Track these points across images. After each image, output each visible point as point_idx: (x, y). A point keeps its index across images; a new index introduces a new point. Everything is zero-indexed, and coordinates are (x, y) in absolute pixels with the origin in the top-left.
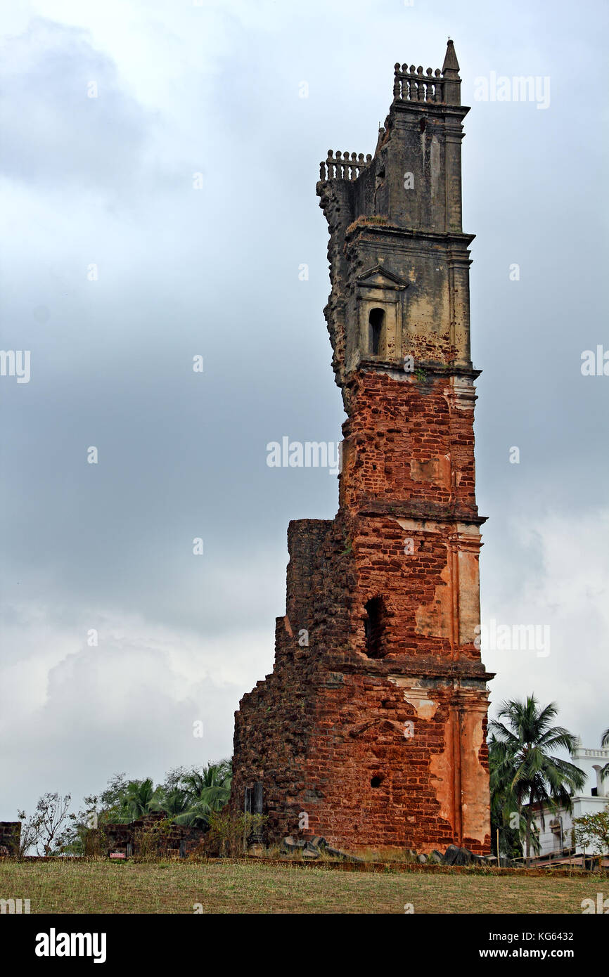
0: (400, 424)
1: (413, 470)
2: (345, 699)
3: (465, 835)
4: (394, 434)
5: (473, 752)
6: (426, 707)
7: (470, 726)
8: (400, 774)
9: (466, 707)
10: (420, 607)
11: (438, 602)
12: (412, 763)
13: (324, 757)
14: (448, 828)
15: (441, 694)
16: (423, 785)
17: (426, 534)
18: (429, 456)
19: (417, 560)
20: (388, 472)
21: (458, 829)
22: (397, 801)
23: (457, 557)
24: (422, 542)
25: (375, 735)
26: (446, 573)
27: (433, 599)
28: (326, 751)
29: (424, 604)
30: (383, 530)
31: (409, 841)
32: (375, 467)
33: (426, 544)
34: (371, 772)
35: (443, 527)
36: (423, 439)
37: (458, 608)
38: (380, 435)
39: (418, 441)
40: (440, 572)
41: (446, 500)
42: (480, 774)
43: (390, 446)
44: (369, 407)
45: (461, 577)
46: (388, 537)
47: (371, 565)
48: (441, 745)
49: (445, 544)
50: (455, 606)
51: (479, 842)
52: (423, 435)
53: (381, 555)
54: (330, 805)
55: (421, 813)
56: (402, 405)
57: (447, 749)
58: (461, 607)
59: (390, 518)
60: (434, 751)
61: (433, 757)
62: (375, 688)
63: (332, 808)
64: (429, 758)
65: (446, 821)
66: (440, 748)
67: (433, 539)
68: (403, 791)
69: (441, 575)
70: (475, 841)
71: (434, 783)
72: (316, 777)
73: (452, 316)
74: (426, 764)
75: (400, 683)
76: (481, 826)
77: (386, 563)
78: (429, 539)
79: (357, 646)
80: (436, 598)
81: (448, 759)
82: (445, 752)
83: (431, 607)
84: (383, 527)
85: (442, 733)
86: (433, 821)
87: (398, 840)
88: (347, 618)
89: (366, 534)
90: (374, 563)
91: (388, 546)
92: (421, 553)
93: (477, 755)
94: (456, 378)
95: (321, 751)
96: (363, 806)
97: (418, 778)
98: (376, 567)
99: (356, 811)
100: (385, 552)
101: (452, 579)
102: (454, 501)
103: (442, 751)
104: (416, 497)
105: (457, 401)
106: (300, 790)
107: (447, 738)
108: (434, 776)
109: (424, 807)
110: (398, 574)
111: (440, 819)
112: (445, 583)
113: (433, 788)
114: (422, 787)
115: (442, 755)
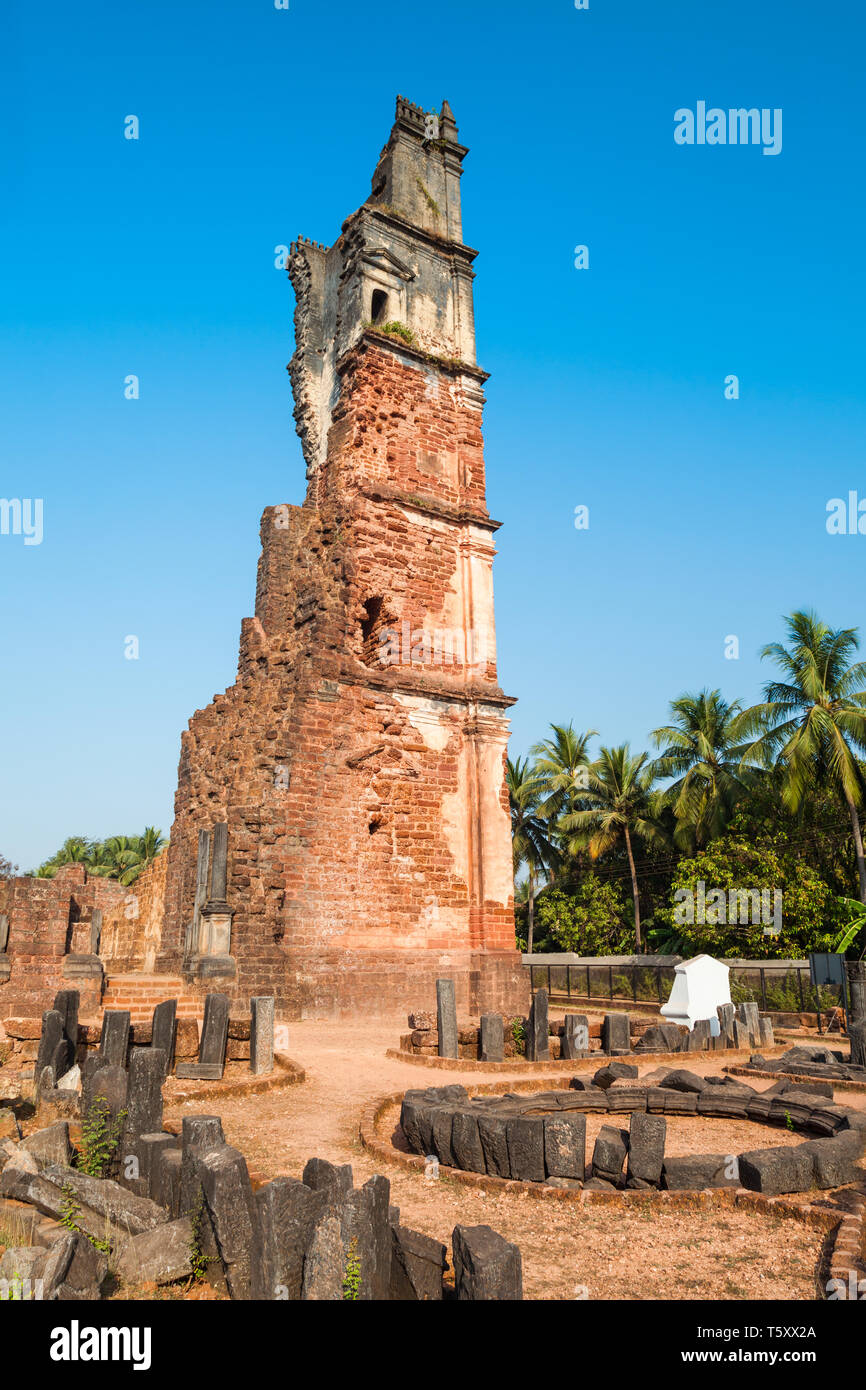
0: (404, 409)
1: (418, 461)
2: (339, 716)
3: (487, 897)
4: (397, 419)
5: (494, 792)
6: (436, 736)
7: (489, 759)
8: (406, 817)
9: (485, 737)
10: (429, 613)
11: (448, 611)
12: (422, 804)
13: (312, 792)
14: (462, 887)
15: (454, 719)
16: (434, 833)
17: (435, 533)
18: (436, 451)
19: (425, 560)
20: (390, 458)
21: (477, 890)
22: (403, 852)
23: (469, 565)
24: (430, 541)
25: (377, 766)
26: (455, 580)
27: (441, 607)
28: (314, 784)
29: (432, 611)
30: (387, 519)
31: (417, 905)
32: (375, 450)
33: (433, 544)
34: (371, 813)
35: (452, 528)
36: (429, 431)
37: (472, 620)
38: (383, 417)
39: (425, 432)
40: (449, 578)
41: (454, 501)
42: (501, 820)
43: (393, 430)
44: (371, 384)
45: (474, 584)
46: (392, 528)
47: (373, 556)
48: (454, 783)
49: (454, 548)
50: (468, 619)
51: (502, 905)
52: (429, 427)
53: (384, 546)
54: (318, 858)
55: (431, 869)
56: (407, 391)
57: (463, 787)
58: (475, 620)
59: (395, 505)
60: (447, 790)
61: (446, 797)
62: (378, 706)
63: (321, 861)
64: (440, 799)
65: (461, 879)
66: (451, 787)
67: (442, 540)
68: (410, 839)
69: (450, 581)
70: (496, 904)
71: (447, 830)
72: (300, 819)
73: (456, 320)
74: (438, 806)
75: (407, 701)
76: (504, 885)
77: (389, 557)
78: (437, 539)
79: (355, 652)
80: (445, 607)
81: (462, 800)
82: (459, 793)
83: (441, 615)
84: (389, 515)
85: (455, 768)
86: (445, 879)
87: (405, 905)
88: (343, 614)
89: (368, 520)
90: (376, 555)
91: (392, 539)
92: (429, 553)
93: (498, 796)
94: (463, 377)
95: (307, 783)
96: (361, 859)
97: (428, 824)
98: (378, 559)
99: (351, 866)
100: (389, 544)
101: (463, 587)
102: (464, 502)
103: (455, 790)
104: (423, 490)
105: (466, 399)
106: (279, 836)
107: (461, 775)
108: (446, 822)
109: (435, 861)
110: (405, 571)
111: (454, 877)
112: (455, 592)
113: (446, 838)
114: (432, 837)
115: (456, 795)
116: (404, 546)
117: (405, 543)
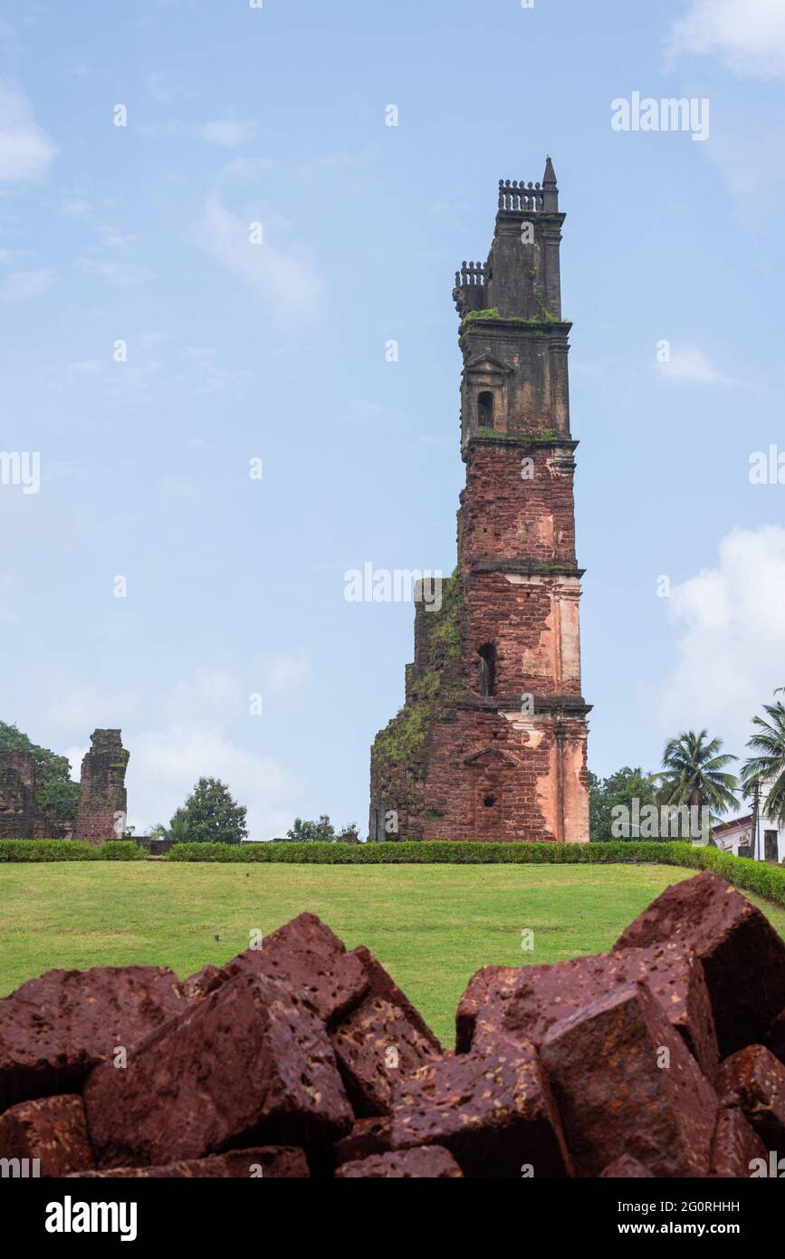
0: (507, 492)
1: (519, 531)
3: (567, 841)
4: (501, 501)
5: (575, 774)
6: (535, 738)
7: (571, 752)
8: (510, 795)
9: (568, 736)
10: (527, 650)
11: (543, 646)
12: (521, 785)
13: (441, 782)
14: (553, 838)
15: (546, 725)
16: (531, 803)
17: (532, 587)
18: (534, 518)
19: (524, 609)
20: (497, 534)
21: (561, 839)
22: (508, 818)
23: (560, 605)
24: (528, 594)
25: (487, 763)
26: (549, 620)
27: (538, 643)
29: (530, 647)
30: (493, 585)
32: (485, 530)
33: (532, 595)
34: (484, 793)
35: (547, 580)
36: (528, 503)
37: (561, 649)
38: (491, 502)
39: (525, 506)
40: (545, 619)
41: (550, 556)
42: (580, 793)
43: (498, 511)
45: (563, 623)
46: (497, 590)
48: (547, 769)
49: (549, 595)
50: (558, 649)
52: (528, 500)
53: (491, 607)
54: (447, 822)
55: (529, 827)
57: (552, 772)
58: (563, 649)
59: (497, 573)
60: (540, 774)
61: (539, 779)
62: (488, 722)
63: (448, 825)
64: (536, 780)
65: (551, 834)
66: (545, 772)
67: (538, 591)
68: (513, 809)
69: (546, 622)
71: (540, 801)
72: (434, 800)
73: (553, 395)
74: (533, 785)
75: (509, 716)
76: (581, 836)
77: (496, 613)
78: (534, 591)
79: (472, 686)
80: (541, 642)
81: (553, 781)
82: (550, 775)
83: (537, 650)
84: (493, 582)
85: (548, 759)
86: (539, 834)
88: (461, 661)
89: (478, 589)
90: (485, 614)
91: (497, 599)
92: (528, 604)
93: (578, 776)
94: (557, 449)
95: (438, 777)
96: (477, 823)
97: (526, 798)
98: (486, 617)
99: (470, 827)
100: (495, 604)
101: (555, 625)
102: (557, 556)
103: (547, 774)
104: (523, 554)
105: (558, 468)
106: (420, 811)
107: (552, 763)
108: (540, 795)
109: (531, 822)
110: (507, 622)
111: (546, 832)
112: (549, 629)
113: (539, 806)
114: (529, 805)
115: (548, 777)
116: (507, 603)
117: (507, 600)
